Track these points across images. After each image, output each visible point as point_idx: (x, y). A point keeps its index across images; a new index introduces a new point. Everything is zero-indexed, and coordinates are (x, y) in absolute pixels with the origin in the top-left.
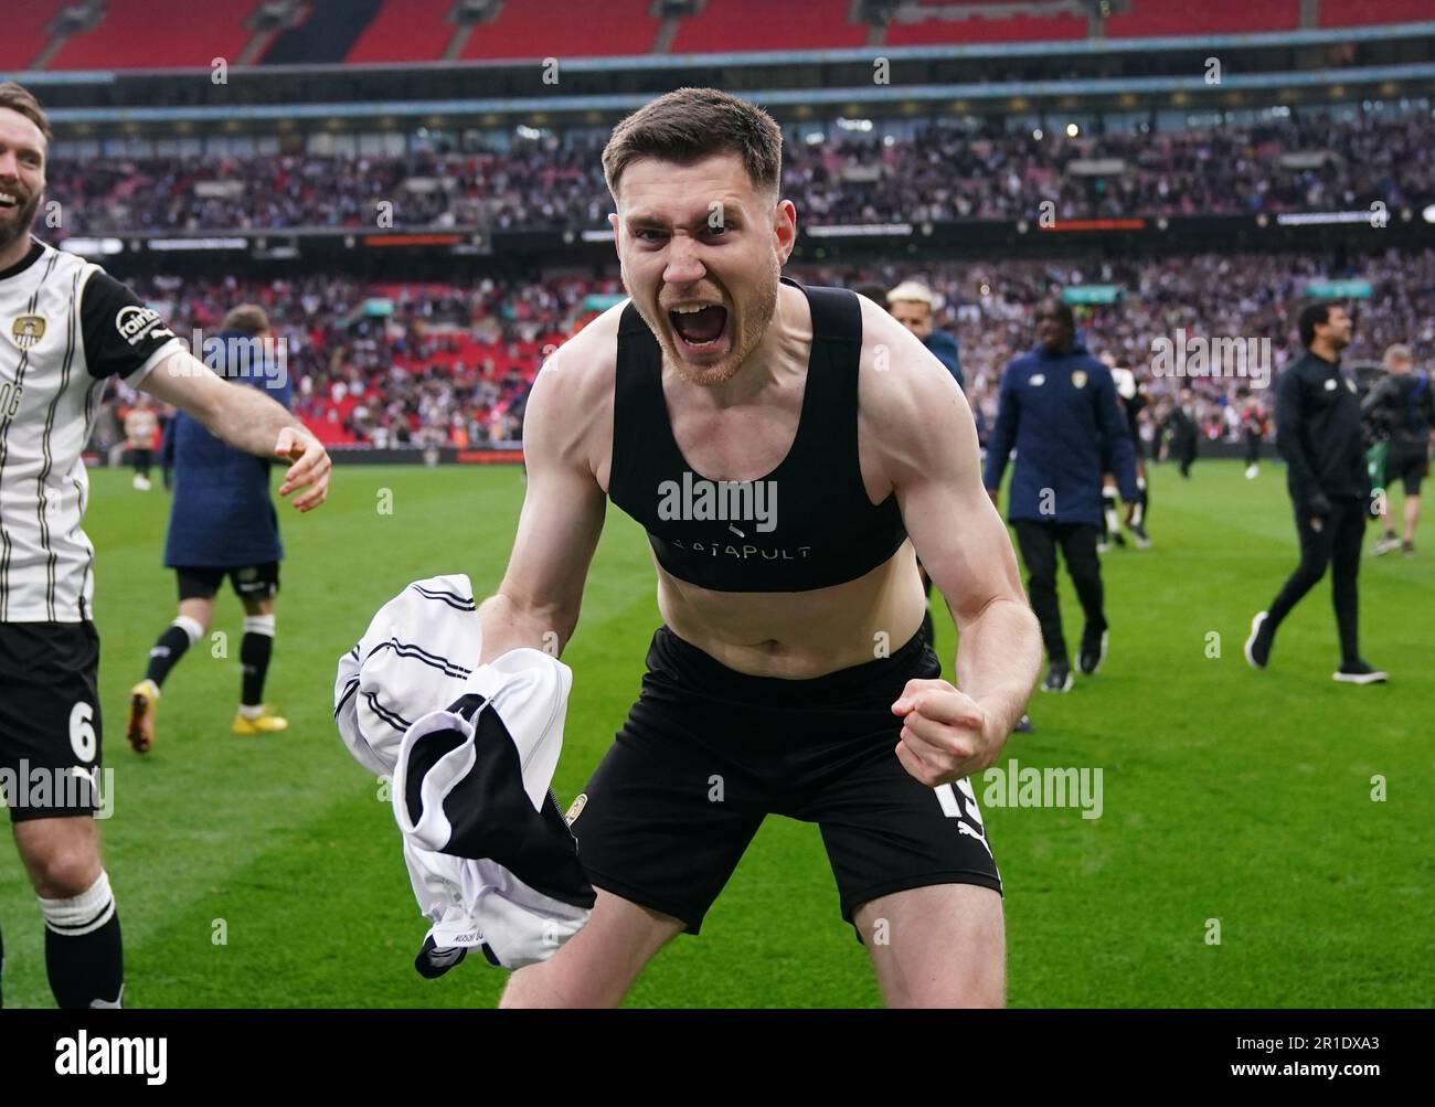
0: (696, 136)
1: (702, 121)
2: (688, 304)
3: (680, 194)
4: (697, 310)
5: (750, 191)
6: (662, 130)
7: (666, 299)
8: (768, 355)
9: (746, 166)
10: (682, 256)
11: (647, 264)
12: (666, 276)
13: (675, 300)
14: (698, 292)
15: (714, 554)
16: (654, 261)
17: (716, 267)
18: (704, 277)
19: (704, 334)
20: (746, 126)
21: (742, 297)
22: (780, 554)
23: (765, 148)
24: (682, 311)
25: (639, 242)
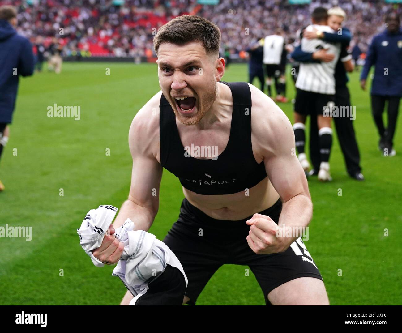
0: (184, 36)
1: (187, 29)
2: (180, 97)
3: (178, 56)
4: (183, 99)
5: (205, 55)
6: (172, 33)
7: (173, 93)
8: (216, 112)
9: (203, 46)
10: (177, 79)
11: (166, 81)
12: (172, 86)
13: (175, 95)
14: (184, 92)
15: (200, 184)
16: (168, 80)
17: (191, 83)
18: (186, 87)
19: (187, 107)
20: (205, 31)
21: (201, 94)
22: (225, 182)
23: (212, 39)
24: (178, 99)
25: (163, 73)
